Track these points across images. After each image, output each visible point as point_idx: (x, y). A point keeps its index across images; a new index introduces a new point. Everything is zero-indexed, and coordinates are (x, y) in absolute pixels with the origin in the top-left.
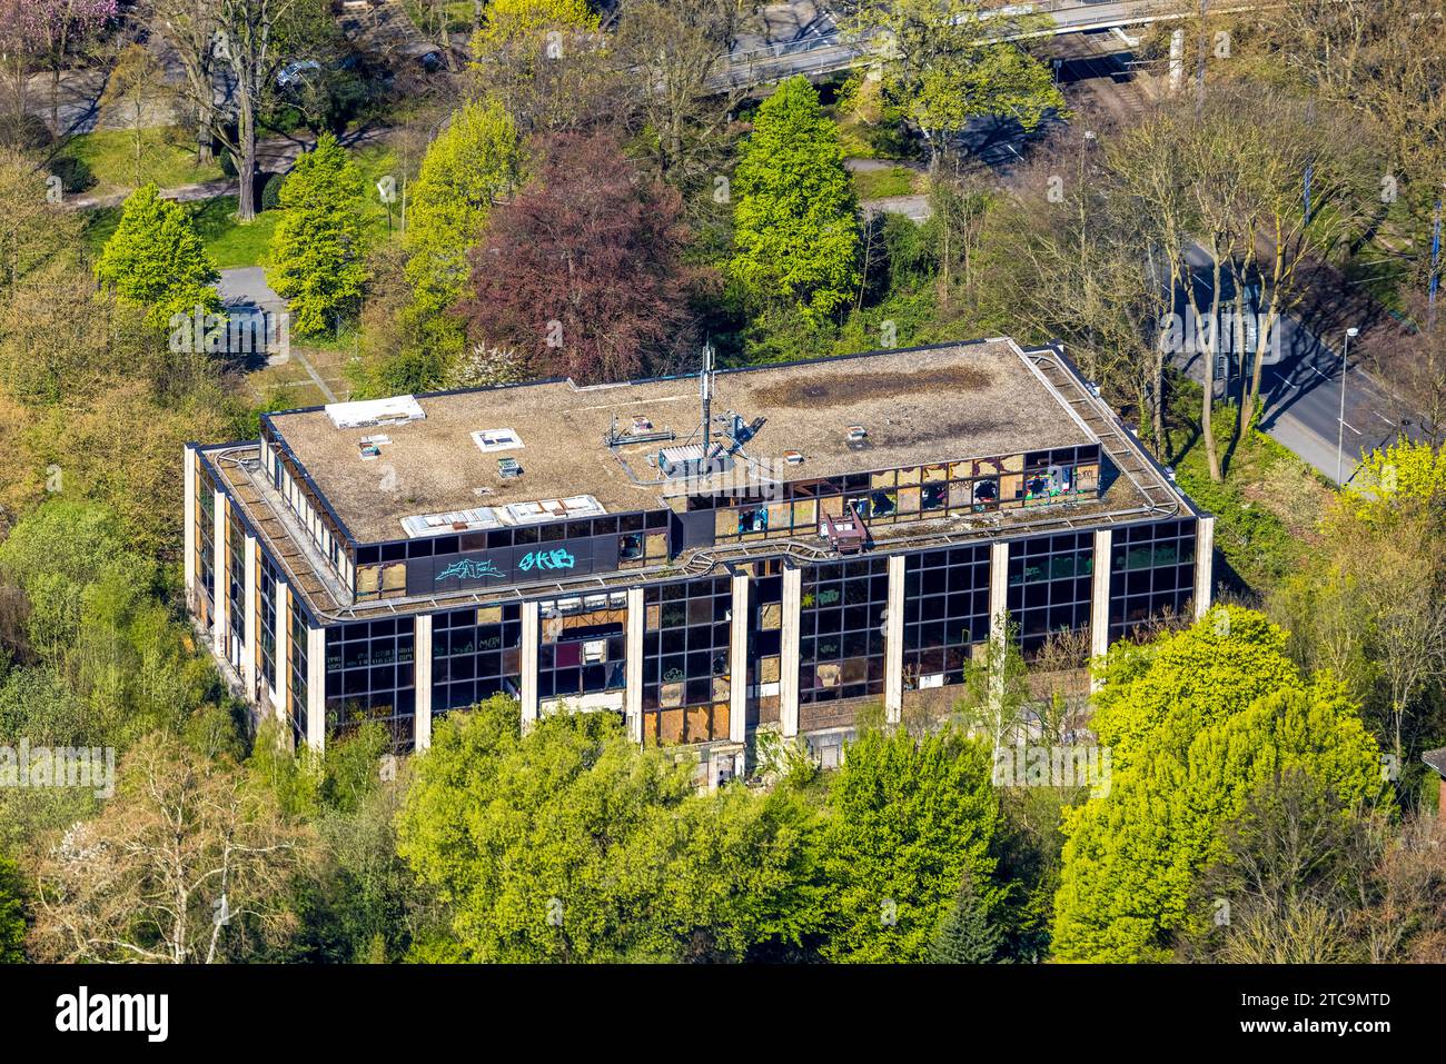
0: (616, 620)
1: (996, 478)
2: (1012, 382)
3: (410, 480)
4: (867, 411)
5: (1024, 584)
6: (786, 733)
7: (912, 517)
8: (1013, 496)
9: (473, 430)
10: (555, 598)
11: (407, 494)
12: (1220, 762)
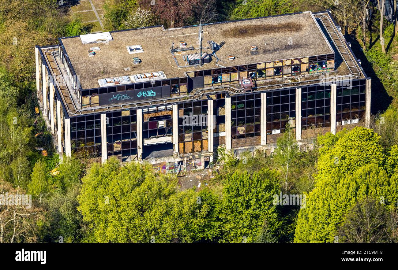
0: (169, 114)
1: (300, 65)
2: (309, 29)
3: (104, 64)
4: (259, 39)
5: (307, 101)
6: (227, 149)
7: (271, 78)
8: (305, 70)
9: (127, 46)
10: (148, 107)
11: (102, 70)
12: (346, 191)
